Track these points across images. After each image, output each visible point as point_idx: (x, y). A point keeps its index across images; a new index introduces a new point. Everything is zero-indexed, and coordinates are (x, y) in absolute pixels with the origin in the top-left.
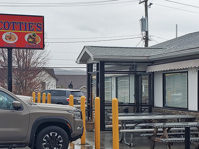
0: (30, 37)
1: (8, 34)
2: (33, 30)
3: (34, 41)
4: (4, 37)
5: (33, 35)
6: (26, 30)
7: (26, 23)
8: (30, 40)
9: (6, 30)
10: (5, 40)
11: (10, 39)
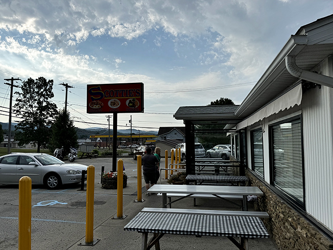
0: (130, 102)
1: (112, 100)
2: (132, 96)
3: (134, 105)
4: (109, 103)
5: (133, 100)
6: (127, 96)
7: (127, 90)
8: (131, 104)
9: (111, 97)
10: (110, 106)
11: (114, 104)
